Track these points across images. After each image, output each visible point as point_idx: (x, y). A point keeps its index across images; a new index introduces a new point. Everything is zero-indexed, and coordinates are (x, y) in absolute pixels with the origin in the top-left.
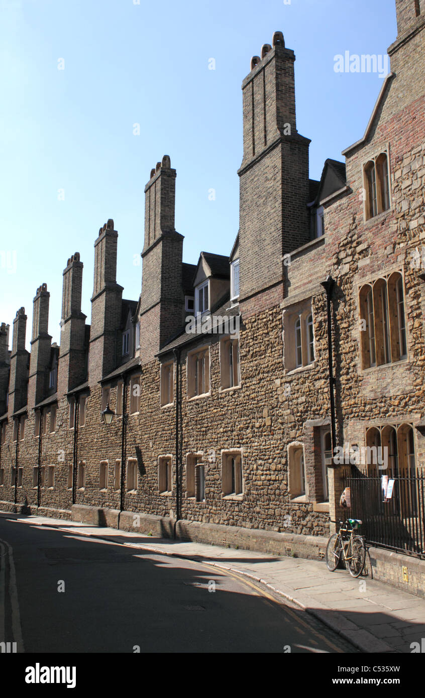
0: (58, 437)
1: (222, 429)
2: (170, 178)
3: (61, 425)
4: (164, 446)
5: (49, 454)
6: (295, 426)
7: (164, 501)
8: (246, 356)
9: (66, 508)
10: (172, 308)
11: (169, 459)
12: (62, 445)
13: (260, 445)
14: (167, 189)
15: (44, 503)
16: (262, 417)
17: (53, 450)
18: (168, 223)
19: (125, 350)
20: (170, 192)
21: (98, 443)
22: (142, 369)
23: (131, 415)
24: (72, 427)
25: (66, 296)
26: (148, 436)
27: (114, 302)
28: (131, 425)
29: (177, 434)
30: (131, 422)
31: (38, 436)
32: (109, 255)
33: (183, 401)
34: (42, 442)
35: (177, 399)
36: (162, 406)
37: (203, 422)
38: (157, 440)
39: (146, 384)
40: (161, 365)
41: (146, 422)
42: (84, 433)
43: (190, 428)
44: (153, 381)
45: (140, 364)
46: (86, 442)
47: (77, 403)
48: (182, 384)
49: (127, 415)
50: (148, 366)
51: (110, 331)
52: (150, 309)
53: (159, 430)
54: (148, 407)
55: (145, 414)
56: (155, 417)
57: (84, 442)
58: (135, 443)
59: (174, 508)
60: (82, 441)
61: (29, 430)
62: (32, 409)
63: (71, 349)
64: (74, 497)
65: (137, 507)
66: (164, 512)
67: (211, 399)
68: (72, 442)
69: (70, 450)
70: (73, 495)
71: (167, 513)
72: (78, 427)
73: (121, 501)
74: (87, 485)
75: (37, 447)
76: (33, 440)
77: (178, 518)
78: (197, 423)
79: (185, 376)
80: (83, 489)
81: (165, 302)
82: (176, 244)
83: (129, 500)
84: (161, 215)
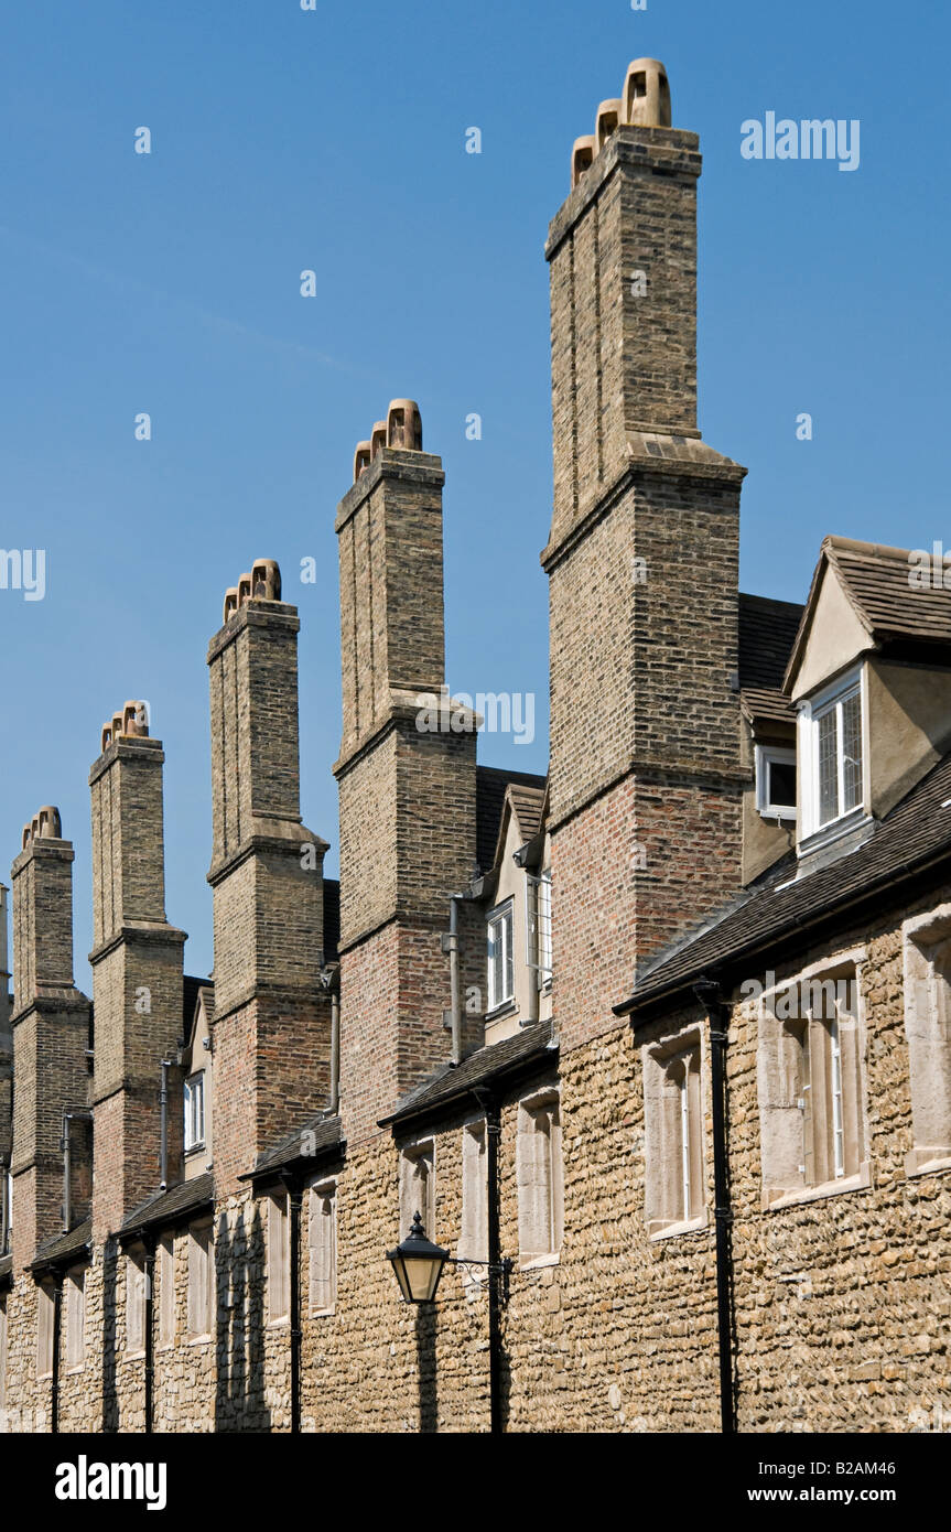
3: (236, 1307)
10: (694, 801)
18: (661, 407)
21: (391, 1384)
22: (563, 1067)
23: (526, 1267)
24: (284, 1313)
25: (230, 755)
26: (600, 1356)
27: (443, 781)
28: (527, 1310)
29: (726, 1354)
30: (526, 1296)
31: (143, 1354)
32: (405, 565)
33: (746, 1211)
34: (159, 1377)
35: (723, 1197)
36: (655, 1228)
37: (839, 1302)
38: (637, 1375)
39: (585, 1131)
40: (645, 1048)
41: (591, 1297)
42: (332, 1340)
43: (783, 1327)
44: (615, 1119)
45: (551, 1045)
46: (341, 1377)
47: (296, 1212)
48: (738, 1135)
49: (509, 1265)
50: (591, 1056)
51: (426, 906)
52: (587, 805)
53: (646, 1331)
54: (595, 1233)
55: (583, 1262)
56: (628, 1277)
57: (333, 1380)
58: (549, 1386)
60: (325, 1376)
61: (103, 1326)
62: (112, 1238)
63: (263, 985)
67: (865, 1203)
68: (284, 1377)
69: (276, 1414)
72: (303, 1313)
75: (140, 1399)
76: (119, 1371)
78: (814, 1306)
79: (754, 1096)
81: (656, 770)
82: (703, 505)
84: (626, 366)
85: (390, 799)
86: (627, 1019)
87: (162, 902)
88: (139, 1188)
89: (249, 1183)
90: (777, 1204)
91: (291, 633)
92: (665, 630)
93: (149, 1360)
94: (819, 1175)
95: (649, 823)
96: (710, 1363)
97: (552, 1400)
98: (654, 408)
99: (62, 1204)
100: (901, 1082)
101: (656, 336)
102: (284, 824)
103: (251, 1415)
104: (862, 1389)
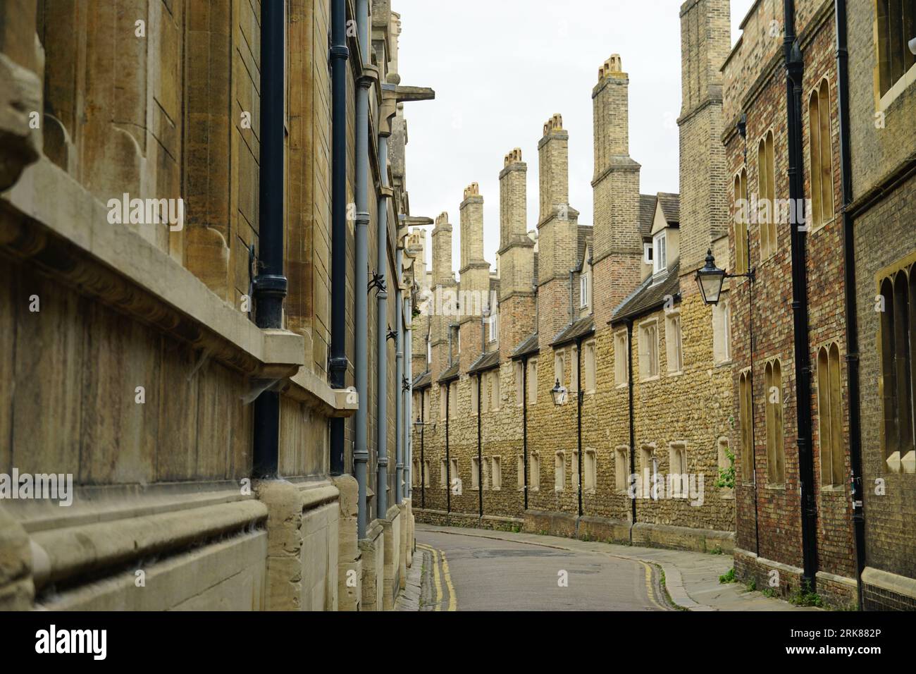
0: (504, 417)
1: (669, 418)
2: (621, 87)
3: (507, 400)
4: (620, 435)
5: (493, 440)
6: (722, 420)
7: (622, 501)
8: (686, 339)
9: (518, 515)
10: (628, 261)
11: (626, 450)
12: (509, 428)
13: (698, 439)
14: (617, 102)
15: (488, 510)
16: (699, 409)
17: (497, 434)
18: (619, 149)
19: (584, 300)
20: (621, 106)
21: (552, 427)
22: (596, 335)
23: (587, 393)
24: (521, 403)
25: (505, 212)
26: (605, 421)
27: (567, 234)
28: (587, 406)
29: (632, 422)
30: (587, 402)
31: (477, 414)
32: (557, 166)
33: (636, 382)
34: (483, 422)
35: (631, 379)
36: (618, 385)
37: (654, 409)
38: (613, 426)
39: (601, 355)
40: (615, 334)
41: (602, 404)
42: (536, 412)
43: (643, 415)
44: (608, 353)
45: (593, 329)
46: (538, 424)
47: (525, 369)
48: (634, 361)
49: (583, 393)
50: (602, 333)
51: (562, 275)
52: (601, 260)
53: (615, 414)
54: (604, 385)
55: (601, 393)
56: (611, 399)
57: (536, 425)
58: (592, 429)
59: (631, 509)
60: (534, 424)
61: (464, 403)
62: (467, 373)
63: (515, 292)
64: (526, 500)
65: (596, 510)
66: (622, 514)
67: (659, 383)
68: (521, 424)
69: (520, 436)
70: (526, 497)
71: (625, 516)
72: (527, 403)
73: (580, 503)
74: (541, 483)
75: (477, 429)
76: (469, 419)
77: (635, 521)
78: (649, 409)
79: (637, 352)
80: (537, 489)
81: (618, 253)
82: (630, 176)
83: (588, 502)
84: (610, 138)
85: (552, 240)
86: (611, 324)
87: (483, 253)
88: (475, 356)
89: (511, 359)
90: (643, 381)
91: (525, 171)
92: (620, 212)
93: (479, 416)
94: (651, 374)
95: (616, 268)
96: (628, 423)
97: (593, 433)
98: (617, 149)
99: (448, 357)
100: (665, 353)
101: (618, 129)
102: (522, 237)
103: (512, 435)
104: (658, 431)
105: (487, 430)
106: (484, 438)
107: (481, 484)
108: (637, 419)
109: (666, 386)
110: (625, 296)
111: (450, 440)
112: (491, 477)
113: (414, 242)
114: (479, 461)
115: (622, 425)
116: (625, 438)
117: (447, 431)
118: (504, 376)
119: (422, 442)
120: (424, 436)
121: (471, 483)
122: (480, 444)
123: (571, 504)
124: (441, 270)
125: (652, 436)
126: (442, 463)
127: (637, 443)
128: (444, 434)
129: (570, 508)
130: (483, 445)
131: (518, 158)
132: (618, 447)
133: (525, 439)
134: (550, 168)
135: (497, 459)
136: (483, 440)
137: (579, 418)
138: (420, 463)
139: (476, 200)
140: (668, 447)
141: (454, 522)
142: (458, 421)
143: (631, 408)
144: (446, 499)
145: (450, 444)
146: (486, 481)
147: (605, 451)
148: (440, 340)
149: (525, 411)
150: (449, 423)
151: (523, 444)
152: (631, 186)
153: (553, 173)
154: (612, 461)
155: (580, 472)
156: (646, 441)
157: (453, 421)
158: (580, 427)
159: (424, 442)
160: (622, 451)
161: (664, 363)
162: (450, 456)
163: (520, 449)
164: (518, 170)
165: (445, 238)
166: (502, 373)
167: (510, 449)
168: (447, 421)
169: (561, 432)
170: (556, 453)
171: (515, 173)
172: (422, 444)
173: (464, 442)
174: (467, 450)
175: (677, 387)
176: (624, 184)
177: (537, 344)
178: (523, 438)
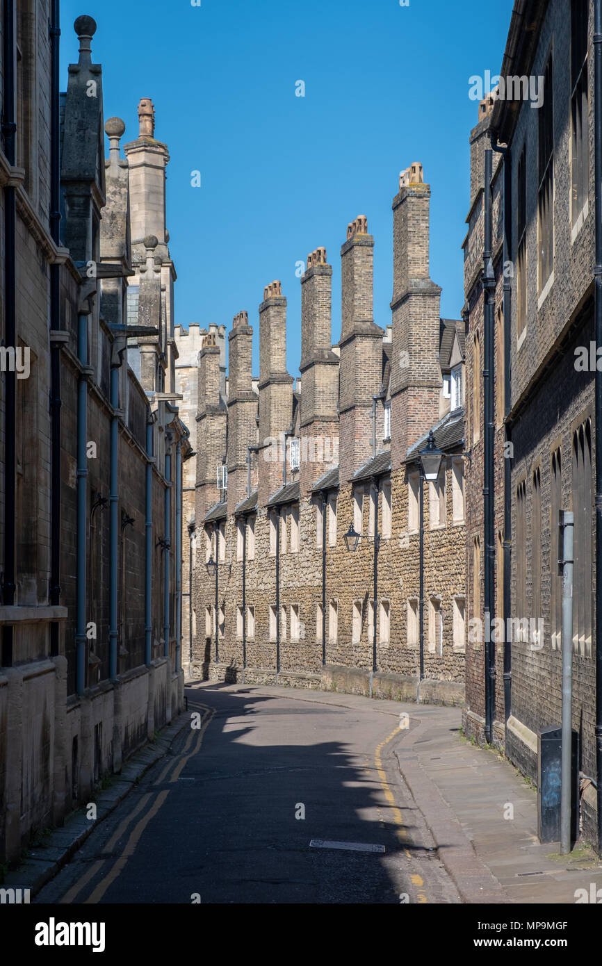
0: (303, 559)
1: (454, 570)
2: (421, 200)
3: (306, 540)
4: (412, 585)
5: (291, 585)
7: (412, 656)
9: (316, 671)
10: (426, 395)
11: (416, 601)
12: (308, 572)
14: (417, 218)
15: (286, 665)
17: (296, 579)
18: (418, 270)
19: (388, 431)
21: (351, 573)
22: (392, 475)
23: (383, 538)
24: (320, 544)
26: (399, 569)
27: (372, 355)
28: (383, 553)
29: (421, 572)
30: (383, 548)
31: (275, 554)
32: (360, 276)
33: (427, 530)
34: (281, 565)
35: (421, 526)
36: (411, 531)
37: (441, 559)
38: (406, 576)
39: (397, 498)
40: (409, 475)
41: (397, 550)
42: (335, 556)
43: (432, 565)
44: (403, 495)
45: (390, 468)
46: (337, 570)
48: (425, 507)
49: (379, 537)
50: (398, 474)
51: (364, 401)
52: (398, 392)
53: (408, 563)
54: (398, 531)
55: (395, 539)
56: (404, 545)
57: (335, 570)
58: (387, 578)
59: (419, 665)
60: (333, 569)
61: (262, 542)
62: (265, 507)
63: (316, 417)
64: (324, 654)
65: (389, 666)
66: (412, 670)
67: (446, 532)
68: (321, 568)
69: (318, 582)
70: (324, 651)
71: (415, 672)
72: (327, 545)
73: (375, 658)
74: (339, 635)
75: (274, 572)
76: (267, 561)
77: (422, 677)
78: (437, 560)
79: (428, 496)
80: (335, 642)
81: (414, 387)
82: (429, 301)
83: (381, 657)
84: (409, 258)
85: (354, 362)
86: (405, 465)
88: (275, 486)
89: (310, 494)
90: (432, 529)
92: (418, 341)
93: (277, 557)
96: (419, 573)
97: (388, 582)
98: (416, 271)
99: (247, 485)
100: (451, 501)
101: (417, 248)
102: (326, 352)
103: (311, 581)
104: (444, 583)
105: (285, 574)
106: (282, 582)
107: (278, 634)
108: (427, 569)
109: (452, 536)
110: (421, 434)
111: (247, 583)
112: (289, 628)
113: (209, 343)
114: (276, 609)
115: (414, 575)
116: (416, 589)
117: (244, 574)
118: (304, 513)
119: (217, 584)
120: (219, 578)
121: (268, 634)
122: (278, 589)
123: (367, 659)
124: (239, 381)
125: (439, 588)
126: (238, 610)
127: (426, 594)
128: (241, 577)
129: (365, 663)
130: (281, 590)
131: (322, 259)
132: (411, 598)
133: (324, 585)
134: (353, 279)
135: (296, 608)
136: (281, 585)
137: (375, 565)
138: (214, 610)
139: (278, 302)
140: (452, 600)
141: (250, 679)
142: (255, 562)
143: (422, 558)
144: (242, 652)
145: (247, 588)
146: (284, 632)
147: (399, 602)
148: (237, 465)
149: (325, 554)
150: (247, 563)
151: (321, 591)
152: (431, 312)
153: (355, 285)
154: (405, 613)
155: (375, 624)
156: (434, 593)
157: (250, 561)
158: (376, 575)
159: (219, 586)
160: (413, 603)
161: (450, 511)
162: (247, 603)
163: (319, 597)
164: (322, 275)
165: (244, 342)
166: (301, 509)
167: (309, 596)
168: (244, 561)
169: (359, 579)
170: (353, 602)
171: (318, 278)
172: (217, 588)
173: (262, 587)
174: (264, 596)
175: (461, 538)
176: (422, 310)
177: (337, 479)
178: (322, 584)
